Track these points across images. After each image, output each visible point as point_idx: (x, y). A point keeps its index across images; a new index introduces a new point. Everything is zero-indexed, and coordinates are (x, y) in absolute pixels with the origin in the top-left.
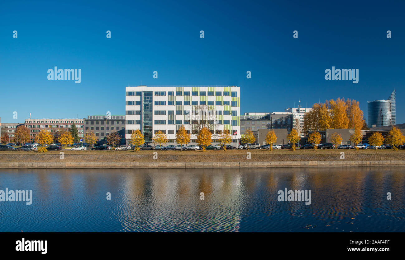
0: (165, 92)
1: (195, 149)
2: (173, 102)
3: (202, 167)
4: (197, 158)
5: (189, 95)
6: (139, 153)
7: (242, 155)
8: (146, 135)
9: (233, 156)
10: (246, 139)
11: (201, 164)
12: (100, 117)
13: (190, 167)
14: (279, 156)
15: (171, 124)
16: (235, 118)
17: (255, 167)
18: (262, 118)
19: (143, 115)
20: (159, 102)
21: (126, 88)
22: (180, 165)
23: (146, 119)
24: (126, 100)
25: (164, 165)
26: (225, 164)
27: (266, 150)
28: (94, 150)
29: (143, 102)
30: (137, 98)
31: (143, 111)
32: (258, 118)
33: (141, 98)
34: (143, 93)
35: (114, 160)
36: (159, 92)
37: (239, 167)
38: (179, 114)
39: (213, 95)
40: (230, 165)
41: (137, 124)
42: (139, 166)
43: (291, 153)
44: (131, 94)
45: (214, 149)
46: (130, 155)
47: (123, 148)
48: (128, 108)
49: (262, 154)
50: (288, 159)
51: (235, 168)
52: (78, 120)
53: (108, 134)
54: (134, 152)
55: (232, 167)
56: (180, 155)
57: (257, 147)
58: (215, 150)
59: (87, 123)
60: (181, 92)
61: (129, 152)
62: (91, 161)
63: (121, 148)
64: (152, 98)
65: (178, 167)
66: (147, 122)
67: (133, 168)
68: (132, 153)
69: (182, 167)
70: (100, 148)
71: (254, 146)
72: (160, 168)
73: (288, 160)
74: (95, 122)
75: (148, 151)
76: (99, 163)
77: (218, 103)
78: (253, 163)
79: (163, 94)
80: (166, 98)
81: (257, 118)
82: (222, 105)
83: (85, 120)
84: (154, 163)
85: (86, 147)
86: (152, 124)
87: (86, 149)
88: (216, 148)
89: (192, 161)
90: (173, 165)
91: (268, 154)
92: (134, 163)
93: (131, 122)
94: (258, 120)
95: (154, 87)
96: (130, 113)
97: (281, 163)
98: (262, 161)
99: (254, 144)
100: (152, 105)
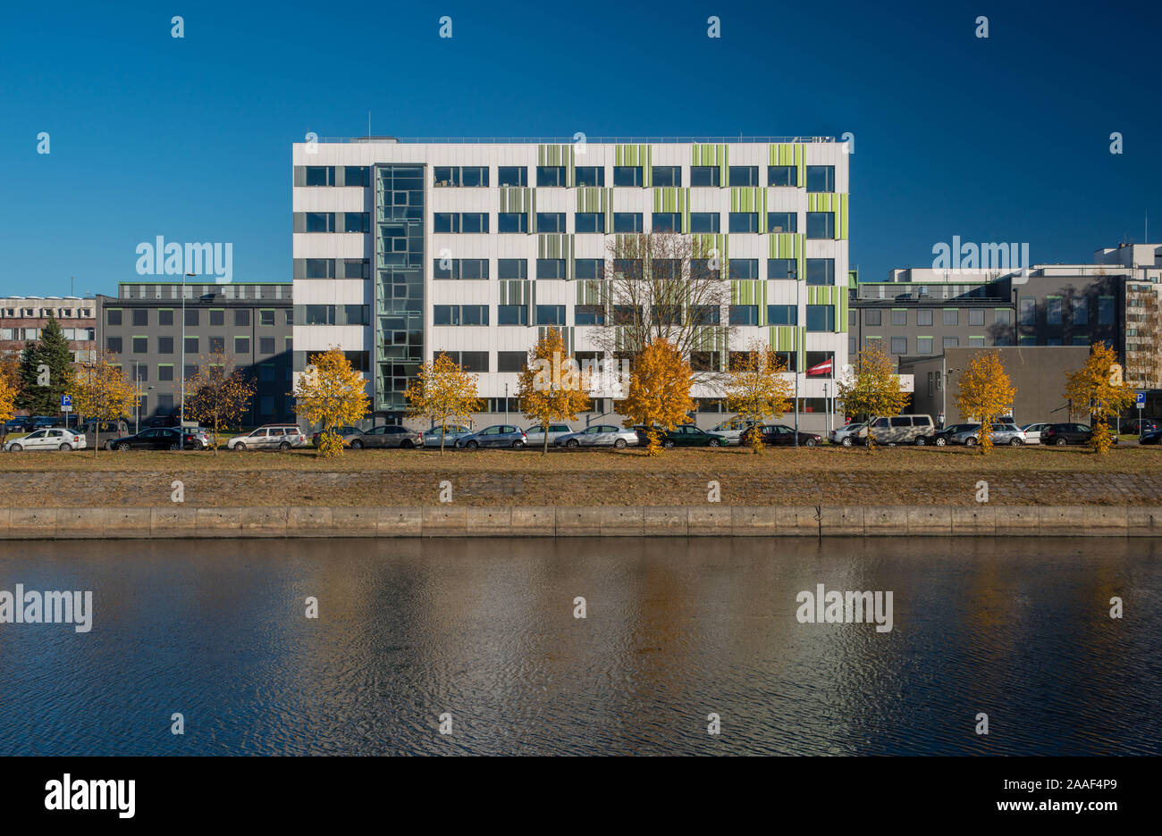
0: (486, 169)
1: (615, 446)
2: (525, 216)
3: (636, 532)
4: (615, 488)
5: (602, 183)
6: (342, 462)
7: (835, 473)
8: (393, 378)
9: (794, 476)
10: (862, 394)
11: (633, 516)
12: (179, 292)
13: (580, 532)
14: (1023, 480)
15: (515, 323)
16: (824, 295)
17: (894, 532)
18: (972, 294)
19: (379, 279)
20: (457, 215)
21: (296, 146)
22: (532, 521)
23: (393, 298)
24: (297, 208)
25: (452, 522)
26: (747, 518)
27: (959, 448)
28: (123, 448)
29: (379, 216)
30: (350, 200)
31: (379, 262)
32: (951, 292)
33: (369, 200)
34: (378, 173)
35: (212, 497)
36: (457, 169)
37: (817, 533)
38: (554, 277)
39: (717, 184)
40: (771, 524)
41: (351, 322)
42: (330, 524)
43: (1082, 466)
44: (317, 176)
45: (707, 444)
46: (294, 473)
47: (268, 437)
48: (307, 246)
49: (938, 467)
50: (1068, 494)
51: (797, 536)
52: (76, 305)
53: (215, 372)
54: (314, 456)
55: (780, 531)
56: (534, 474)
57: (919, 437)
58: (714, 446)
59: (115, 319)
60: (563, 169)
61: (290, 459)
62: (94, 504)
63: (255, 439)
64: (419, 198)
65: (519, 532)
66: (396, 314)
67: (300, 534)
68: (307, 465)
69: (541, 532)
70: (151, 440)
71: (902, 429)
72: (432, 533)
73: (1063, 502)
74: (153, 315)
75: (386, 453)
76: (131, 513)
77: (743, 222)
78: (885, 511)
79: (474, 177)
80: (487, 200)
81: (945, 295)
82: (761, 230)
83: (106, 305)
84: (405, 513)
85: (82, 436)
86: (420, 323)
87: (83, 444)
88: (716, 438)
89: (588, 503)
90: (497, 522)
91: (966, 467)
92: (308, 511)
93: (320, 315)
94: (951, 303)
95: (430, 145)
96: (318, 269)
97: (1027, 514)
98: (934, 505)
99: (906, 422)
100: (420, 230)
